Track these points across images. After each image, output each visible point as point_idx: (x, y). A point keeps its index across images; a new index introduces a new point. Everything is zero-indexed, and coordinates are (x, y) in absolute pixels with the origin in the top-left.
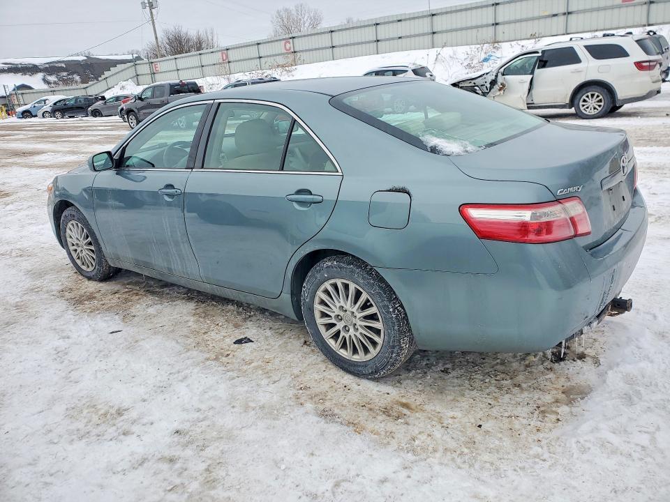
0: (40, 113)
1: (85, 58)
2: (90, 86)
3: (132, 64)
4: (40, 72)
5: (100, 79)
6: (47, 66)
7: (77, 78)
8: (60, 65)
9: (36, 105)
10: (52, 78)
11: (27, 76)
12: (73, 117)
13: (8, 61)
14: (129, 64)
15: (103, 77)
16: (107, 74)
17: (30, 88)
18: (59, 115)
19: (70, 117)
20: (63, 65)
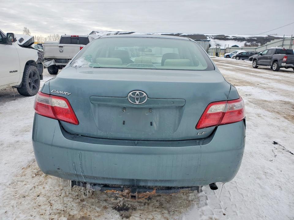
0: (232, 57)
1: (268, 36)
2: (259, 48)
3: (283, 39)
4: (245, 41)
5: (264, 45)
6: (249, 38)
7: (259, 44)
8: (254, 38)
9: (233, 53)
10: (248, 44)
11: (239, 42)
12: (244, 60)
13: (234, 36)
14: (281, 40)
15: (266, 44)
16: (268, 43)
17: (238, 47)
18: (238, 58)
19: (242, 60)
20: (256, 39)
